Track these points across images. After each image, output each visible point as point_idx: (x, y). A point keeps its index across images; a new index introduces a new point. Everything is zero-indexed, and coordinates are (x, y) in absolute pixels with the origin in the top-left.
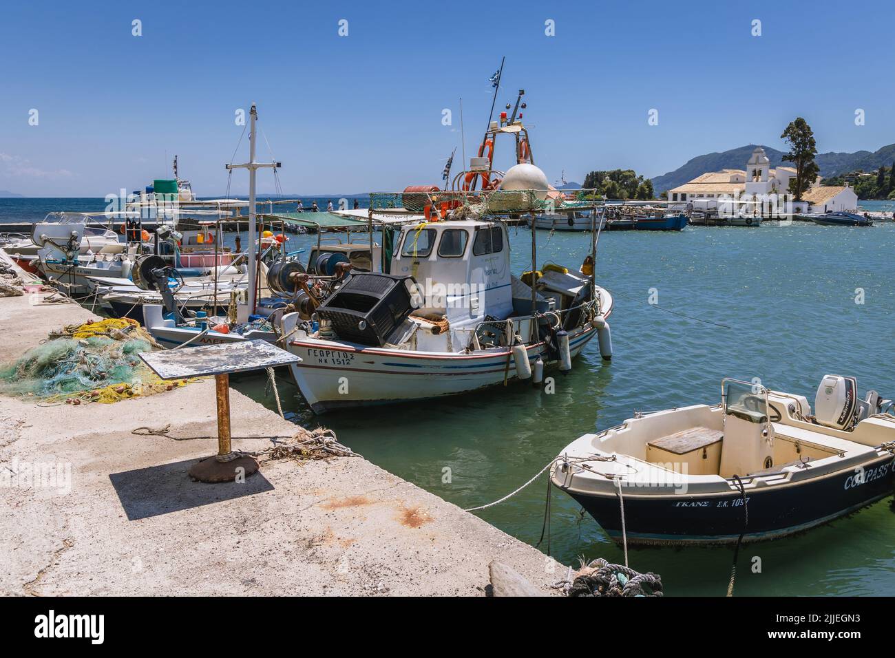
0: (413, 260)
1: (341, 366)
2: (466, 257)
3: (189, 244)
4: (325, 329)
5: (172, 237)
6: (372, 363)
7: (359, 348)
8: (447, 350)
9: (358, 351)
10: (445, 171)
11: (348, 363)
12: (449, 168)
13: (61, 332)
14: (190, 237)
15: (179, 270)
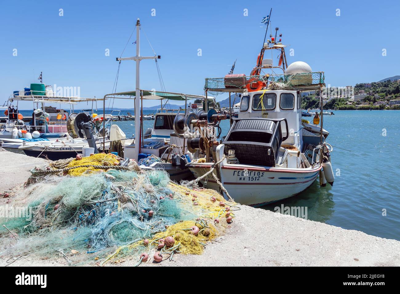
0: (263, 112)
1: (254, 182)
2: (295, 110)
3: (51, 120)
4: (232, 156)
5: (43, 115)
6: (273, 178)
7: (267, 168)
8: (296, 167)
9: (267, 171)
10: (231, 72)
11: (258, 180)
12: (233, 70)
13: (48, 169)
14: (51, 117)
15: (48, 134)
